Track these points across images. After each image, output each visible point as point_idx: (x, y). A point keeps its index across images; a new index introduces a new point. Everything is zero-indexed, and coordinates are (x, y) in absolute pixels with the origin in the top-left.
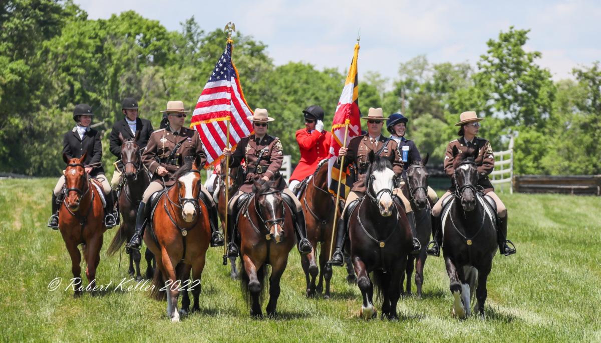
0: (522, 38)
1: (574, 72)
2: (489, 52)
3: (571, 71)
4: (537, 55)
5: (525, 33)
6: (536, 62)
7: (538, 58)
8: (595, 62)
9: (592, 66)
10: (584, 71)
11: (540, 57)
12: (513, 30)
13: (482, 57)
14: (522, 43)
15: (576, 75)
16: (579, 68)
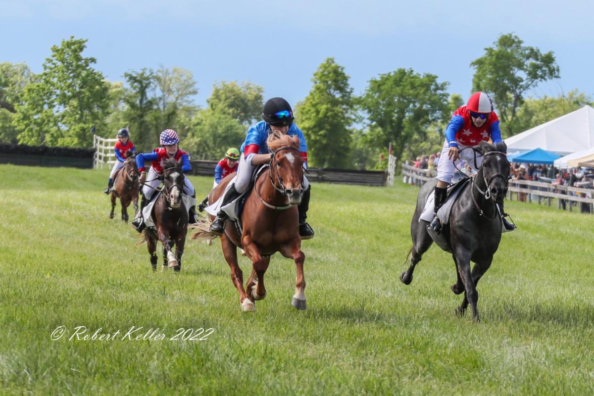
0: (80, 46)
1: (126, 75)
2: (54, 56)
3: (123, 75)
4: (93, 60)
5: (84, 42)
6: (92, 66)
7: (93, 63)
8: (143, 68)
9: (141, 72)
10: (134, 75)
11: (95, 63)
12: (73, 39)
13: (47, 60)
14: (81, 49)
15: (127, 78)
16: (130, 72)
